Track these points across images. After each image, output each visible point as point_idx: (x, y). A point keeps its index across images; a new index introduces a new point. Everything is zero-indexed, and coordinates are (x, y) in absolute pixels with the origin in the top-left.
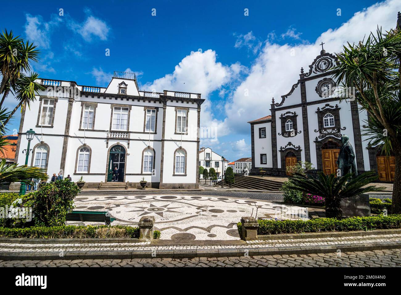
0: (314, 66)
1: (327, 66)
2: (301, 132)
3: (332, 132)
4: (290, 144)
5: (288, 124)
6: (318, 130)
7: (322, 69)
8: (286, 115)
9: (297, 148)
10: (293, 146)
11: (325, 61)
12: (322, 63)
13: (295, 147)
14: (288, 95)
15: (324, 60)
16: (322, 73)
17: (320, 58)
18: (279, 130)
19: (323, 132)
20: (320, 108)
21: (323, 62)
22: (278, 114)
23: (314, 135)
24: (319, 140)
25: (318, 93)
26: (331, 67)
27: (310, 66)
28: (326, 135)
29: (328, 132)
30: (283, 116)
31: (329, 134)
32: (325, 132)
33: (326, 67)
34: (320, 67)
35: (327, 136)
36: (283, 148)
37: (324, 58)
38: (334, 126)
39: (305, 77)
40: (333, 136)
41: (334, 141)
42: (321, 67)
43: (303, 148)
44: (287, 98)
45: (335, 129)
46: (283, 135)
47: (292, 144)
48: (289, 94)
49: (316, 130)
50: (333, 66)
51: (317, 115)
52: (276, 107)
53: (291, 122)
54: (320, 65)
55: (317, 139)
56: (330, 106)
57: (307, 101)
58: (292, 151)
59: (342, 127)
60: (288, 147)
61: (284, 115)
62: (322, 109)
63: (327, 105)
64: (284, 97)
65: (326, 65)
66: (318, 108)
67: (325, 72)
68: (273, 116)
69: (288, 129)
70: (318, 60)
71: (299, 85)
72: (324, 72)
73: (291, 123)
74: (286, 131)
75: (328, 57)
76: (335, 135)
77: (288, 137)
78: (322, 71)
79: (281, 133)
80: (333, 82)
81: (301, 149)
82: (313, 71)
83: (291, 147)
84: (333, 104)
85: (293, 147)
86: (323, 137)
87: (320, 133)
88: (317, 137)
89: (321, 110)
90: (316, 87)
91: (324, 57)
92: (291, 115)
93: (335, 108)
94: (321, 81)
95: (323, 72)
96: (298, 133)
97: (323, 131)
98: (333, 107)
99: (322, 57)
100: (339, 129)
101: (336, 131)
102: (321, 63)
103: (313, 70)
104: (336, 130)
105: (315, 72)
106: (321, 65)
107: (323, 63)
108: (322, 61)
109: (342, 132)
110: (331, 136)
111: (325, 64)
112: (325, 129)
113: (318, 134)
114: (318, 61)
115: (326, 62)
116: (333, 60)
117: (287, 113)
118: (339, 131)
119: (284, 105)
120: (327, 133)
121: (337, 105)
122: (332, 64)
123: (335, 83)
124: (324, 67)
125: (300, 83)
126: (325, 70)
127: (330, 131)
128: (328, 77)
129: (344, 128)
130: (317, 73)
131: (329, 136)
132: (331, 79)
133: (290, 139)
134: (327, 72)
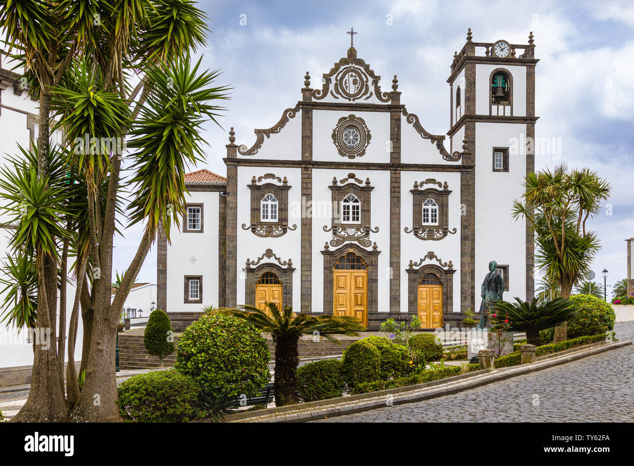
0: (333, 78)
1: (358, 87)
2: (295, 226)
3: (356, 235)
4: (269, 253)
5: (267, 205)
6: (330, 227)
7: (348, 91)
8: (264, 182)
9: (285, 263)
10: (276, 258)
11: (355, 77)
12: (349, 79)
13: (280, 262)
14: (273, 132)
15: (354, 74)
16: (346, 101)
17: (346, 66)
18: (244, 215)
19: (339, 233)
20: (338, 180)
21: (352, 76)
22: (246, 175)
23: (321, 238)
24: (332, 249)
25: (337, 144)
26: (365, 94)
27: (325, 76)
28: (344, 239)
29: (348, 234)
30: (258, 184)
31: (350, 237)
32: (343, 233)
33: (356, 92)
34: (344, 87)
35: (346, 242)
36: (253, 263)
37: (354, 67)
38: (359, 222)
39: (314, 100)
40: (356, 243)
41: (358, 254)
42: (347, 87)
43: (297, 264)
44: (268, 137)
45: (361, 229)
46: (254, 230)
47: (275, 255)
48: (274, 130)
49: (326, 227)
50: (369, 93)
51: (330, 192)
52: (239, 156)
53: (274, 200)
54: (346, 83)
55: (326, 246)
56: (356, 180)
57: (314, 159)
58: (274, 271)
59: (373, 228)
60: (266, 260)
61: (260, 179)
62: (342, 182)
63: (352, 176)
64: (262, 134)
65: (357, 86)
66: (335, 178)
67: (354, 100)
68: (232, 177)
69: (267, 218)
70: (342, 68)
71: (299, 114)
72: (352, 102)
73: (274, 203)
74: (262, 220)
75: (362, 68)
76: (359, 242)
77: (266, 236)
78: (349, 97)
79: (248, 225)
80: (366, 129)
81: (293, 266)
82: (330, 90)
83: (272, 260)
84: (361, 175)
85: (277, 262)
86: (338, 243)
87: (335, 233)
88: (327, 243)
89: (339, 184)
90: (334, 131)
91: (354, 65)
92: (275, 182)
93: (363, 185)
94: (344, 118)
95: (350, 100)
96: (289, 228)
97: (340, 231)
98: (361, 182)
99: (350, 65)
100: (367, 231)
101: (362, 233)
102: (347, 77)
103: (332, 87)
104: (362, 231)
105: (335, 94)
106: (348, 81)
107: (351, 79)
108: (350, 74)
109: (373, 237)
110: (353, 242)
111: (355, 82)
112: (344, 227)
113: (329, 236)
114: (342, 71)
115: (357, 78)
116: (371, 80)
117: (268, 176)
118: (367, 234)
119: (260, 155)
120: (346, 235)
121: (368, 179)
122: (367, 86)
123: (369, 132)
124: (352, 90)
125: (301, 110)
126: (355, 96)
127: (351, 232)
128: (358, 114)
129: (376, 228)
130: (338, 98)
131: (349, 242)
132: (363, 121)
133: (269, 243)
134: (357, 101)
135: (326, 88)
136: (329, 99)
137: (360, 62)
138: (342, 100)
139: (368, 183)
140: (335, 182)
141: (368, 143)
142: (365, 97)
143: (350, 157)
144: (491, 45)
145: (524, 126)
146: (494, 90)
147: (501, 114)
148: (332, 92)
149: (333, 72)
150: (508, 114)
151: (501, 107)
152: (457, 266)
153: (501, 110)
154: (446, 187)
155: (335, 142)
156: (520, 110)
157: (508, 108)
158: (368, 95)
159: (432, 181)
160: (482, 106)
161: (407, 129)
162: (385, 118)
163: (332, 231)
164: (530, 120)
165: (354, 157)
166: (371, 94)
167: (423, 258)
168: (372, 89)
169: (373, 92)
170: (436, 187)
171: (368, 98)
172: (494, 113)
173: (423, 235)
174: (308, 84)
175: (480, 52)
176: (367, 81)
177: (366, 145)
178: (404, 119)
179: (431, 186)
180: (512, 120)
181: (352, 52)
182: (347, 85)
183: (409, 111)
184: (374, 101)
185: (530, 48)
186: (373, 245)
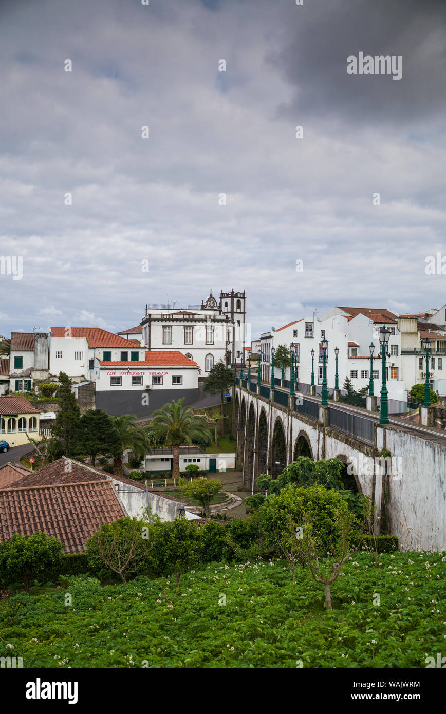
82: (208, 306)
122: (215, 305)
124: (212, 305)
135: (207, 304)
136: (207, 308)
137: (213, 298)
138: (210, 308)
144: (236, 293)
145: (243, 315)
146: (237, 305)
149: (208, 300)
153: (239, 311)
156: (242, 311)
160: (235, 310)
164: (244, 313)
172: (237, 311)
174: (203, 303)
176: (215, 303)
178: (222, 313)
180: (241, 313)
181: (211, 295)
184: (216, 308)
185: (244, 294)
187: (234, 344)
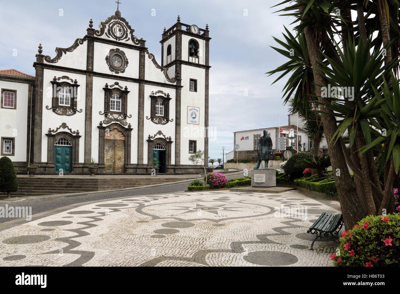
0: (107, 26)
1: (121, 34)
2: (81, 110)
3: (119, 118)
4: (64, 125)
5: (63, 95)
6: (103, 112)
7: (116, 35)
8: (62, 80)
9: (74, 132)
10: (69, 129)
12: (116, 28)
13: (71, 131)
14: (68, 51)
15: (119, 26)
16: (115, 40)
17: (115, 20)
18: (47, 100)
19: (108, 116)
20: (109, 85)
21: (118, 26)
22: (49, 75)
23: (98, 118)
24: (104, 125)
25: (108, 64)
26: (126, 38)
27: (102, 23)
28: (112, 120)
29: (114, 117)
30: (58, 81)
31: (116, 120)
32: (111, 117)
33: (121, 36)
34: (114, 32)
35: (113, 122)
36: (53, 131)
37: (119, 22)
38: (120, 111)
39: (95, 36)
40: (119, 123)
41: (120, 129)
42: (115, 32)
43: (82, 133)
44: (65, 53)
45: (122, 115)
46: (54, 110)
47: (68, 127)
48: (69, 50)
49: (101, 112)
51: (103, 92)
52: (45, 62)
54: (115, 30)
55: (101, 124)
56: (119, 86)
57: (94, 71)
58: (66, 137)
59: (128, 115)
60: (61, 130)
61: (59, 79)
62: (111, 86)
63: (117, 84)
64: (60, 52)
65: (121, 32)
67: (119, 40)
69: (63, 103)
70: (112, 20)
71: (86, 43)
72: (118, 41)
74: (60, 105)
75: (124, 23)
76: (121, 122)
77: (62, 115)
78: (116, 38)
79: (50, 106)
80: (125, 58)
81: (80, 135)
82: (105, 32)
83: (66, 130)
84: (123, 84)
85: (69, 131)
86: (108, 122)
87: (106, 116)
88: (101, 122)
89: (109, 87)
90: (107, 56)
91: (119, 20)
92: (69, 81)
93: (123, 89)
94: (113, 50)
95: (117, 40)
96: (78, 111)
97: (109, 115)
98: (122, 88)
99: (117, 20)
100: (125, 116)
102: (115, 26)
103: (106, 30)
104: (122, 116)
105: (108, 35)
106: (116, 29)
107: (118, 28)
108: (117, 25)
109: (128, 120)
110: (117, 122)
111: (120, 30)
112: (111, 113)
113: (102, 118)
114: (112, 23)
115: (121, 28)
116: (129, 31)
117: (64, 77)
118: (125, 118)
119: (59, 64)
120: (113, 118)
121: (126, 87)
122: (127, 34)
123: (127, 60)
124: (118, 34)
125: (87, 41)
126: (119, 38)
127: (116, 116)
128: (121, 49)
129: (130, 115)
130: (110, 37)
131: (114, 122)
132: (124, 53)
133: (65, 119)
134: (120, 41)
135: (102, 31)
136: (104, 37)
137: (123, 20)
138: (111, 39)
139: (126, 89)
140: (107, 86)
141: (127, 66)
142: (125, 40)
143: (116, 73)
144: (189, 26)
145: (203, 71)
146: (190, 49)
147: (194, 62)
148: (106, 34)
149: (107, 22)
150: (197, 62)
151: (194, 58)
152: (173, 140)
153: (193, 60)
154: (168, 96)
155: (107, 63)
156: (202, 62)
157: (197, 59)
158: (127, 39)
159: (161, 92)
160: (185, 56)
161: (148, 62)
162: (137, 53)
163: (104, 115)
164: (207, 67)
165: (118, 73)
166: (129, 39)
167: (156, 134)
168: (129, 36)
169: (130, 38)
170: (163, 95)
171: (127, 41)
172: (190, 61)
173: (156, 121)
174: (91, 26)
175: (184, 28)
176: (127, 31)
177: (125, 67)
178: (147, 56)
179: (160, 94)
180: (198, 65)
181: (118, 13)
182: (115, 31)
183: (150, 52)
184: (130, 42)
185: (207, 32)
186: (128, 125)
187: (178, 124)
